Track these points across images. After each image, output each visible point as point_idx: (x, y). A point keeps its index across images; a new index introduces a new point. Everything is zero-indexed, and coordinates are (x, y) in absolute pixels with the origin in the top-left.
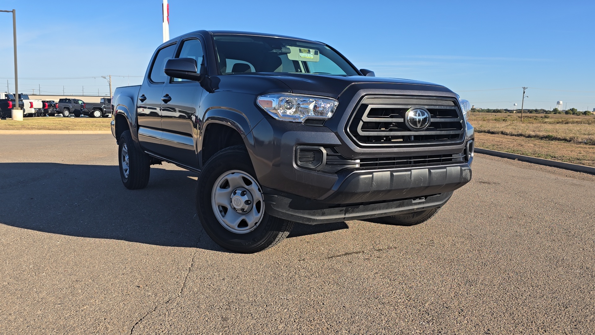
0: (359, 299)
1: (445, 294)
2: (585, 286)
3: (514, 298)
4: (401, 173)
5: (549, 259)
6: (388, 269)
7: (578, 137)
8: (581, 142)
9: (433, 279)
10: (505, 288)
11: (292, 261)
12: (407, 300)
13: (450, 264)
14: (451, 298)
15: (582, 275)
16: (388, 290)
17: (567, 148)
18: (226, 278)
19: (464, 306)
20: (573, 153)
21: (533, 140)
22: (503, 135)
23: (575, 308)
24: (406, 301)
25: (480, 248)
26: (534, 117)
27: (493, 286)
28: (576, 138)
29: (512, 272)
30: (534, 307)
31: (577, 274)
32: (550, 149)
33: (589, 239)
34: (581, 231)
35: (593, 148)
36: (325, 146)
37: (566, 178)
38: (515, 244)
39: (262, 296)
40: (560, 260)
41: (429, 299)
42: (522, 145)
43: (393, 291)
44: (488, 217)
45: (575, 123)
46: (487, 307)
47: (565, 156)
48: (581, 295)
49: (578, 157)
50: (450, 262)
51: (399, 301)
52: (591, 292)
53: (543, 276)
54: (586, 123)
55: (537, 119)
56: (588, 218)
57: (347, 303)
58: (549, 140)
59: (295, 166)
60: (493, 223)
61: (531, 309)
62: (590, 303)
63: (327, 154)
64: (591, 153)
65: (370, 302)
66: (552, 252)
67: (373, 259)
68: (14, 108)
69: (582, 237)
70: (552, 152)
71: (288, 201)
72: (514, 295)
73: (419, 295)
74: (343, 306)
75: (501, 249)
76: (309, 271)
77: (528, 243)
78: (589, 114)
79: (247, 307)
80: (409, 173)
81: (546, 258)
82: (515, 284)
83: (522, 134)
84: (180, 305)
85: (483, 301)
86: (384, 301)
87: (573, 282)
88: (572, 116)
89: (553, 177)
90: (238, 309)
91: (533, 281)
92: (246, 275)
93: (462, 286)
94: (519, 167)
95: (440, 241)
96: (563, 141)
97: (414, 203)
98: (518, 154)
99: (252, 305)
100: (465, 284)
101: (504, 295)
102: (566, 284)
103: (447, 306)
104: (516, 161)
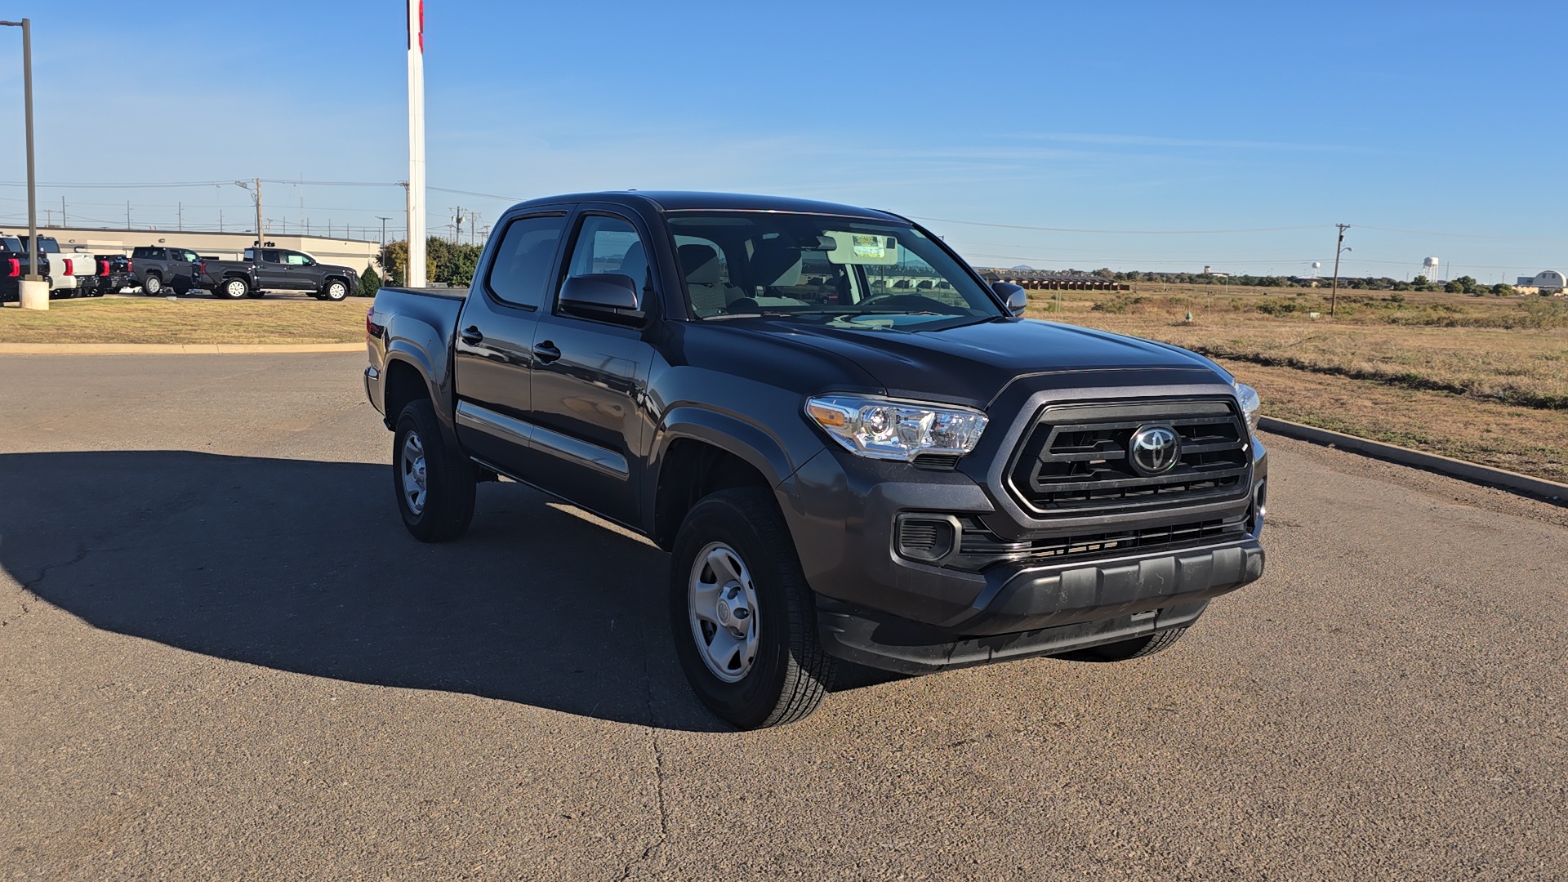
0: (1046, 850)
1: (1222, 837)
2: (1513, 818)
3: (1367, 848)
4: (1119, 568)
5: (1432, 747)
6: (1089, 773)
7: (1483, 382)
8: (1489, 396)
9: (1191, 800)
10: (1347, 822)
11: (876, 752)
12: (1147, 852)
13: (1220, 761)
14: (1237, 848)
15: (1507, 789)
16: (1101, 828)
17: (1455, 415)
18: (746, 794)
19: (1267, 866)
20: (1471, 430)
21: (1371, 386)
22: (1294, 371)
23: (1496, 871)
24: (1146, 855)
25: (1280, 718)
26: (1365, 300)
27: (1321, 817)
28: (1476, 384)
29: (1356, 783)
30: (1411, 870)
31: (1496, 787)
32: (1413, 416)
33: (1517, 690)
34: (1499, 670)
35: (1519, 415)
36: (959, 514)
37: (1456, 506)
38: (1356, 707)
39: (839, 841)
40: (1457, 749)
41: (1192, 849)
42: (1342, 404)
43: (1113, 831)
44: (1286, 629)
45: (1472, 324)
46: (1314, 869)
47: (1452, 438)
48: (1507, 840)
49: (1483, 442)
50: (1218, 755)
51: (1130, 855)
52: (1528, 833)
53: (1424, 791)
54: (1500, 326)
55: (1371, 306)
56: (1513, 630)
57: (1025, 860)
58: (1410, 386)
59: (895, 557)
60: (1300, 647)
61: (1405, 875)
62: (1527, 859)
63: (963, 531)
64: (1514, 430)
65: (1072, 857)
66: (1438, 730)
67: (1051, 748)
68: (26, 276)
69: (1502, 685)
70: (1419, 428)
71: (871, 626)
72: (1367, 840)
73: (1169, 840)
74: (1019, 868)
75: (1326, 720)
76: (921, 780)
77: (1383, 704)
78: (1506, 291)
79: (819, 868)
80: (1135, 568)
81: (1426, 745)
82: (1365, 812)
83: (1342, 369)
84: (675, 863)
85: (1304, 856)
86: (1099, 855)
87: (1488, 808)
88: (1463, 297)
89: (1425, 501)
90: (800, 874)
91: (1404, 805)
92: (788, 789)
93: (1255, 818)
94: (1338, 468)
95: (1188, 699)
96: (1446, 392)
97: (1135, 621)
98: (1335, 430)
99: (827, 863)
100: (1261, 813)
101: (1347, 841)
102: (1473, 812)
103: (1232, 868)
104: (1331, 451)
